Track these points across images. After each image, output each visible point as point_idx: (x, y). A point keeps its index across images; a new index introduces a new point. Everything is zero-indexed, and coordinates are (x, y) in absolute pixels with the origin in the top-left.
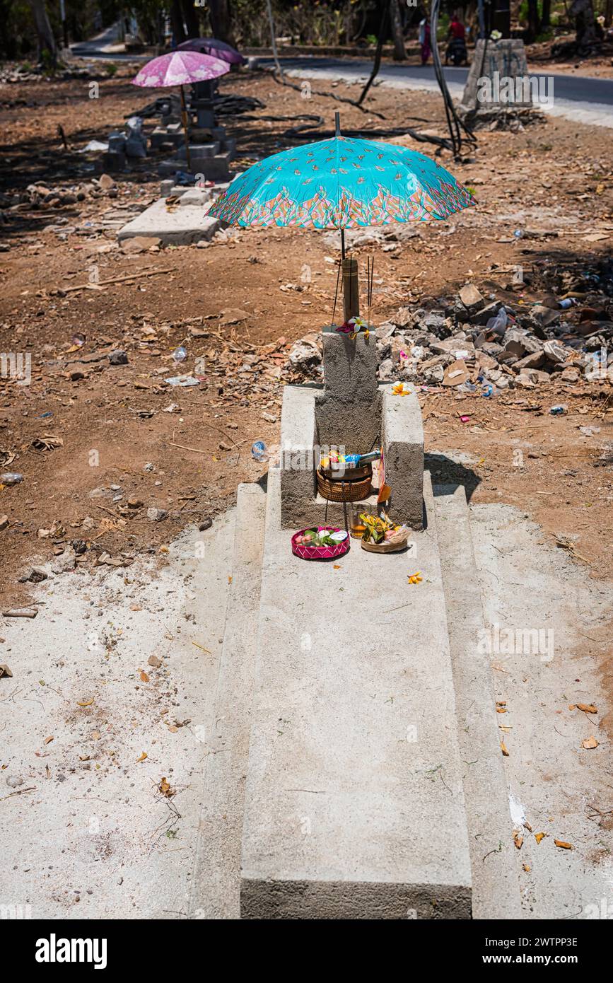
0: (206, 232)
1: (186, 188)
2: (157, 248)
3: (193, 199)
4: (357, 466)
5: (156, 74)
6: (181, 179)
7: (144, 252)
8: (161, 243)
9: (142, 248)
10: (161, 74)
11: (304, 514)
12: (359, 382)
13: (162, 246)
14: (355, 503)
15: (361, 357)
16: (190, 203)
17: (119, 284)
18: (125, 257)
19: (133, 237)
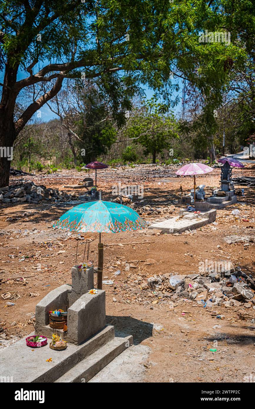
0: (180, 230)
1: (190, 213)
2: (159, 234)
3: (188, 217)
4: (59, 316)
5: (183, 171)
6: (190, 210)
7: (154, 235)
8: (162, 232)
9: (153, 233)
10: (185, 171)
11: (41, 330)
12: (82, 287)
13: (162, 233)
14: (57, 330)
15: (83, 278)
16: (186, 219)
17: (130, 245)
18: (146, 236)
19: (152, 229)
